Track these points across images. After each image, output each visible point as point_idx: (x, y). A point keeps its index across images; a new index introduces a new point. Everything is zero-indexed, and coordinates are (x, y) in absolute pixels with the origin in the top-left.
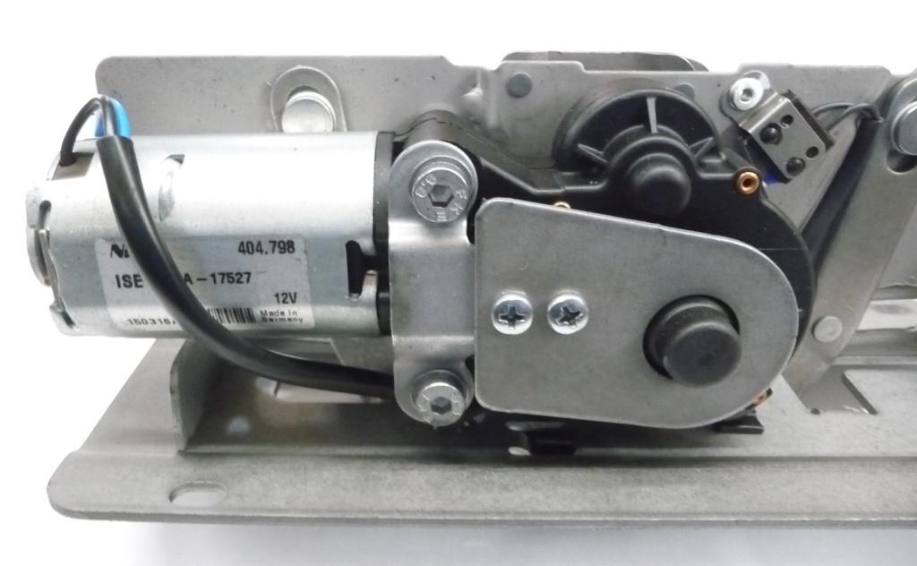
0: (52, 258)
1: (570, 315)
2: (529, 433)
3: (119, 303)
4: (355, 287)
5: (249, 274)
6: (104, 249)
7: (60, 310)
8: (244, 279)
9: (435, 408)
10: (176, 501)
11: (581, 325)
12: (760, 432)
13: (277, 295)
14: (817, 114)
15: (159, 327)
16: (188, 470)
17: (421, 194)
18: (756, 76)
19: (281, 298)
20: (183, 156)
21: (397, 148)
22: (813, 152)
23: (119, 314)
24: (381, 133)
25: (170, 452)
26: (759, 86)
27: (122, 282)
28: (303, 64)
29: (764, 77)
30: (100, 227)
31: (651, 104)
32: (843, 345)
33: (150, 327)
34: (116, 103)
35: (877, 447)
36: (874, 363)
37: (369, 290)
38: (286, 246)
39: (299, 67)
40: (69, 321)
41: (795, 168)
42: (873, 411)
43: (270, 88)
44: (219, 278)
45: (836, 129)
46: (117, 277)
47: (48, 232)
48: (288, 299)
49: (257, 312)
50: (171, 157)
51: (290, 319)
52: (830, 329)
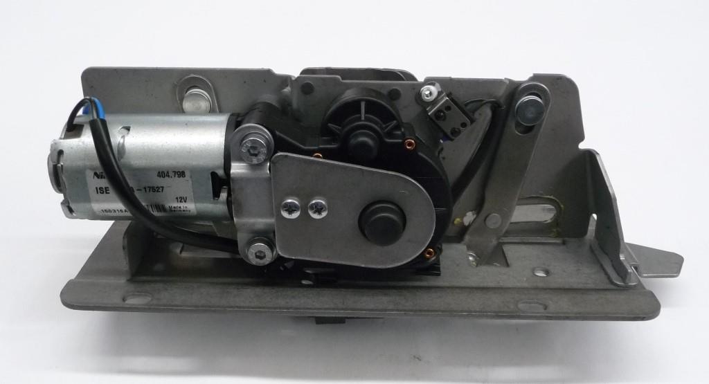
0: (64, 178)
1: (318, 209)
2: (316, 274)
3: (97, 201)
4: (216, 194)
5: (163, 187)
6: (90, 174)
7: (67, 205)
8: (160, 190)
9: (257, 257)
10: (127, 302)
11: (324, 214)
12: (439, 275)
13: (177, 198)
14: (466, 105)
15: (117, 214)
16: (131, 287)
17: (244, 150)
18: (433, 84)
19: (179, 200)
20: (130, 127)
21: (238, 124)
22: (464, 125)
23: (97, 207)
24: (232, 115)
25: (122, 281)
26: (434, 89)
27: (99, 191)
28: (194, 74)
29: (437, 85)
30: (88, 164)
31: (363, 105)
32: (504, 231)
33: (112, 214)
34: (96, 100)
35: (499, 283)
36: (525, 241)
37: (224, 195)
38: (181, 174)
39: (192, 75)
40: (71, 211)
41: (455, 133)
42: (508, 265)
43: (176, 85)
44: (148, 190)
45: (479, 111)
46: (97, 188)
47: (62, 166)
48: (183, 200)
49: (167, 206)
50: (124, 128)
51: (184, 211)
52: (494, 220)
